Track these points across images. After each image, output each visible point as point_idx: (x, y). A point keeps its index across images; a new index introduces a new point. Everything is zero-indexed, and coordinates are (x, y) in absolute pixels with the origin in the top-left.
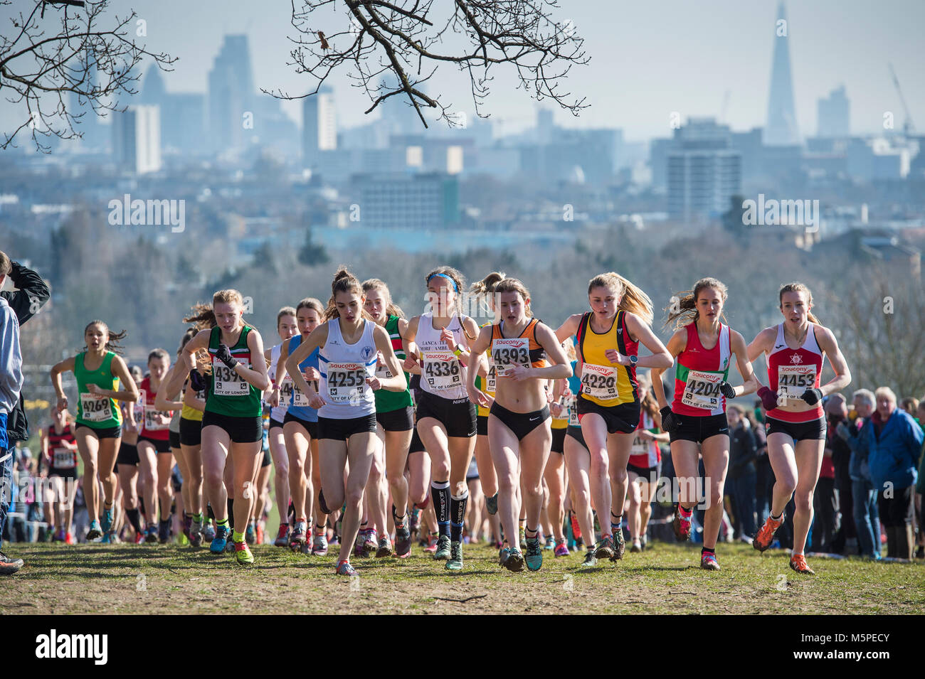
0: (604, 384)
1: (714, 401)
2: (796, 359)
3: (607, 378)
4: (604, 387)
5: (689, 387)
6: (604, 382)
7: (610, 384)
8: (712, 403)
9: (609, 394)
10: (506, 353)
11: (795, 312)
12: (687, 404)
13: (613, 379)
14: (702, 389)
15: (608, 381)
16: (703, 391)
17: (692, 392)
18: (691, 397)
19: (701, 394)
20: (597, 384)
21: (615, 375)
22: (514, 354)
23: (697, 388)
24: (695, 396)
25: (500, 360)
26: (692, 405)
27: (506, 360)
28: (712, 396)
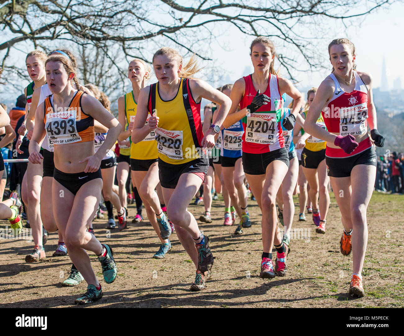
0: (172, 145)
1: (271, 137)
2: (353, 100)
3: (174, 139)
4: (172, 148)
5: (249, 127)
6: (172, 143)
7: (177, 146)
8: (269, 138)
9: (175, 155)
10: (56, 125)
11: (341, 61)
12: (250, 141)
13: (180, 141)
14: (259, 127)
15: (176, 142)
16: (260, 129)
17: (252, 130)
18: (252, 135)
19: (259, 132)
20: (167, 144)
21: (181, 137)
22: (63, 124)
23: (256, 127)
24: (254, 134)
25: (51, 131)
26: (254, 142)
27: (57, 131)
28: (269, 133)
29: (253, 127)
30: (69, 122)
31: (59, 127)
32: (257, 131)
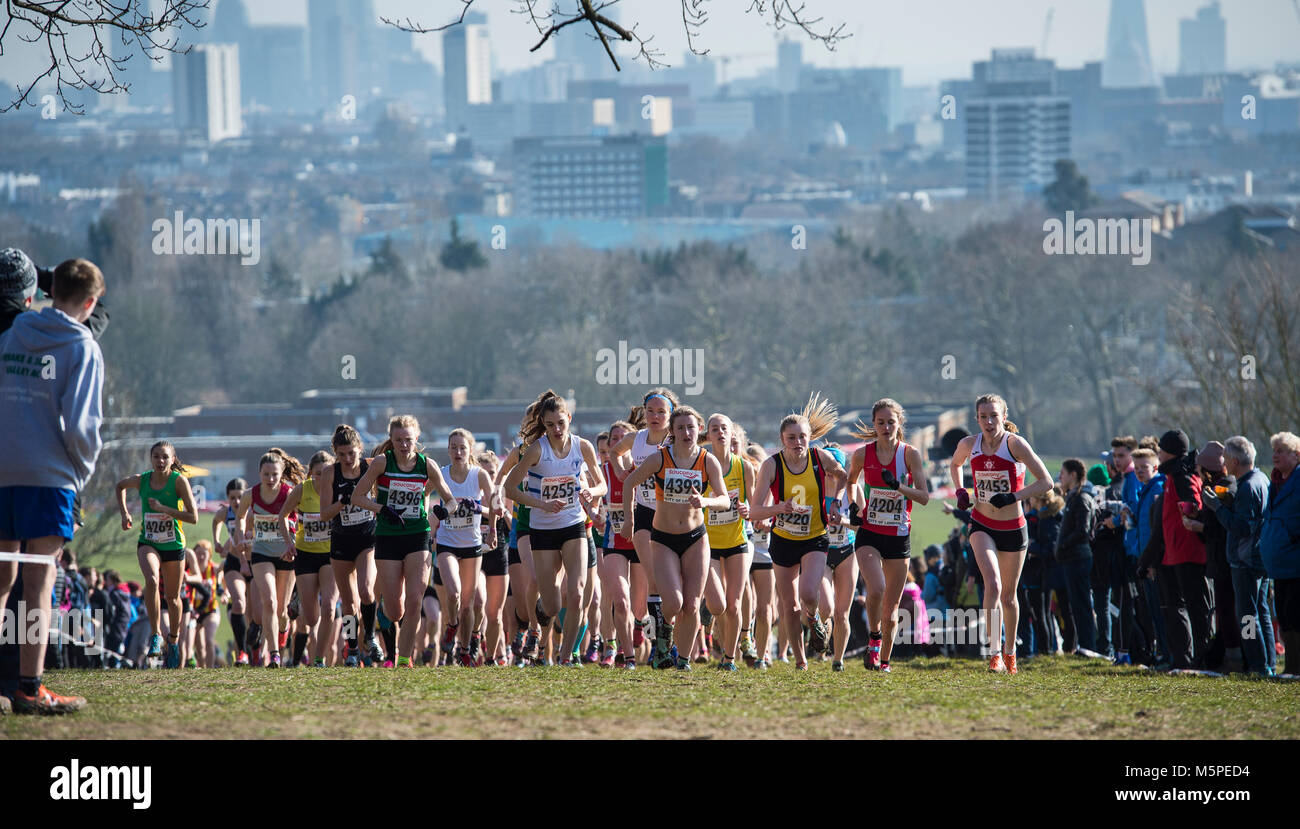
1: (898, 518)
2: (989, 465)
3: (802, 515)
5: (871, 505)
6: (799, 519)
8: (896, 519)
11: (990, 422)
13: (808, 516)
14: (884, 505)
15: (803, 518)
16: (885, 508)
17: (874, 510)
18: (875, 515)
19: (883, 511)
20: (793, 520)
21: (810, 513)
22: (688, 484)
23: (879, 506)
24: (878, 514)
25: (672, 489)
26: (877, 523)
27: (678, 489)
28: (895, 512)
29: (876, 506)
30: (694, 482)
31: (683, 486)
32: (880, 510)
